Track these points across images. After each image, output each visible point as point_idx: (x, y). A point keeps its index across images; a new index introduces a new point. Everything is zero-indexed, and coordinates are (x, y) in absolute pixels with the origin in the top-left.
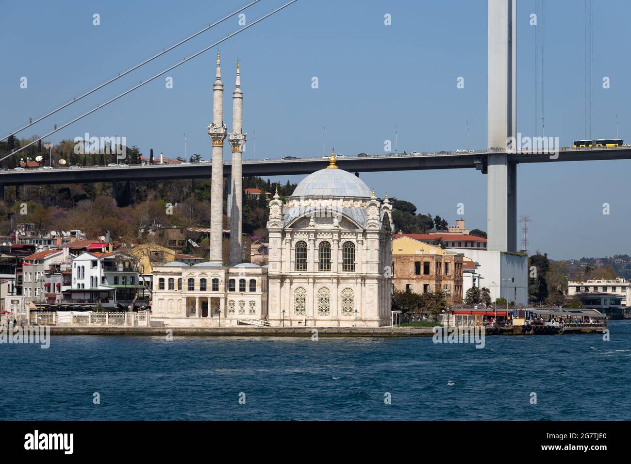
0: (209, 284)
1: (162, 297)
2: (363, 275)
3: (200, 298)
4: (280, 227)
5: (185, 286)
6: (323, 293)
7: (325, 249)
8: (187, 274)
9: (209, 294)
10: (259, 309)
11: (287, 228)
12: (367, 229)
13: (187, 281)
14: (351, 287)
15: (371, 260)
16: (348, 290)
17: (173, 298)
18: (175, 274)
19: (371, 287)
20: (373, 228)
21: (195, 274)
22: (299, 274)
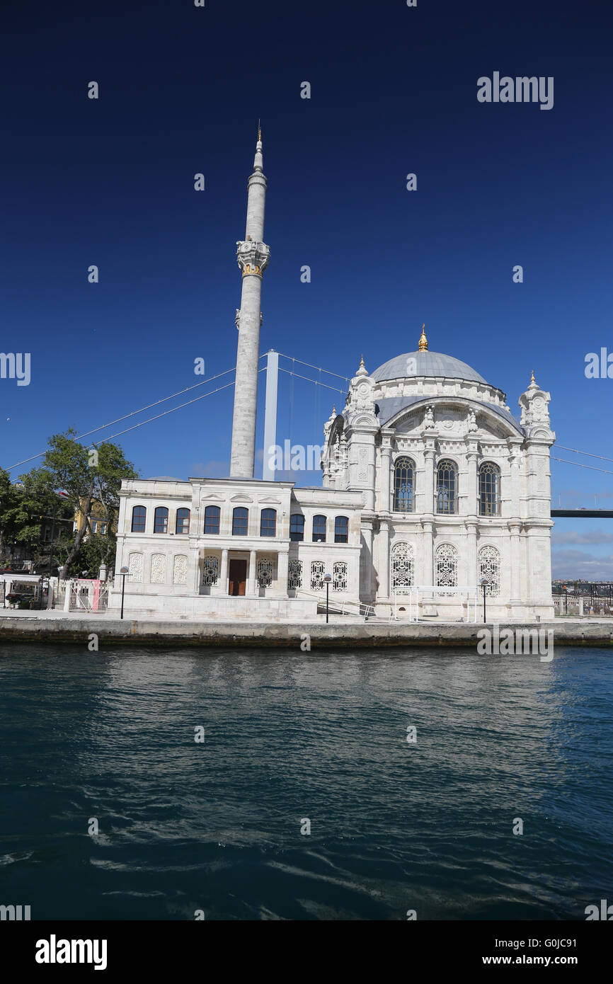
0: (254, 521)
1: (138, 549)
2: (522, 520)
3: (230, 551)
4: (375, 425)
5: (196, 522)
6: (444, 554)
7: (446, 474)
8: (204, 495)
9: (253, 542)
10: (356, 580)
11: (386, 427)
12: (532, 436)
13: (202, 512)
14: (493, 544)
15: (540, 494)
16: (488, 549)
17: (165, 551)
18: (171, 497)
19: (540, 543)
20: (540, 436)
21: (223, 497)
22: (401, 516)
